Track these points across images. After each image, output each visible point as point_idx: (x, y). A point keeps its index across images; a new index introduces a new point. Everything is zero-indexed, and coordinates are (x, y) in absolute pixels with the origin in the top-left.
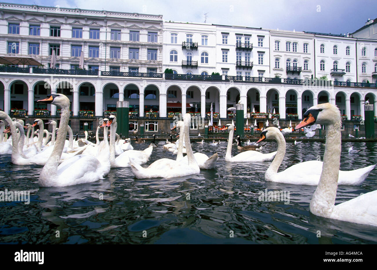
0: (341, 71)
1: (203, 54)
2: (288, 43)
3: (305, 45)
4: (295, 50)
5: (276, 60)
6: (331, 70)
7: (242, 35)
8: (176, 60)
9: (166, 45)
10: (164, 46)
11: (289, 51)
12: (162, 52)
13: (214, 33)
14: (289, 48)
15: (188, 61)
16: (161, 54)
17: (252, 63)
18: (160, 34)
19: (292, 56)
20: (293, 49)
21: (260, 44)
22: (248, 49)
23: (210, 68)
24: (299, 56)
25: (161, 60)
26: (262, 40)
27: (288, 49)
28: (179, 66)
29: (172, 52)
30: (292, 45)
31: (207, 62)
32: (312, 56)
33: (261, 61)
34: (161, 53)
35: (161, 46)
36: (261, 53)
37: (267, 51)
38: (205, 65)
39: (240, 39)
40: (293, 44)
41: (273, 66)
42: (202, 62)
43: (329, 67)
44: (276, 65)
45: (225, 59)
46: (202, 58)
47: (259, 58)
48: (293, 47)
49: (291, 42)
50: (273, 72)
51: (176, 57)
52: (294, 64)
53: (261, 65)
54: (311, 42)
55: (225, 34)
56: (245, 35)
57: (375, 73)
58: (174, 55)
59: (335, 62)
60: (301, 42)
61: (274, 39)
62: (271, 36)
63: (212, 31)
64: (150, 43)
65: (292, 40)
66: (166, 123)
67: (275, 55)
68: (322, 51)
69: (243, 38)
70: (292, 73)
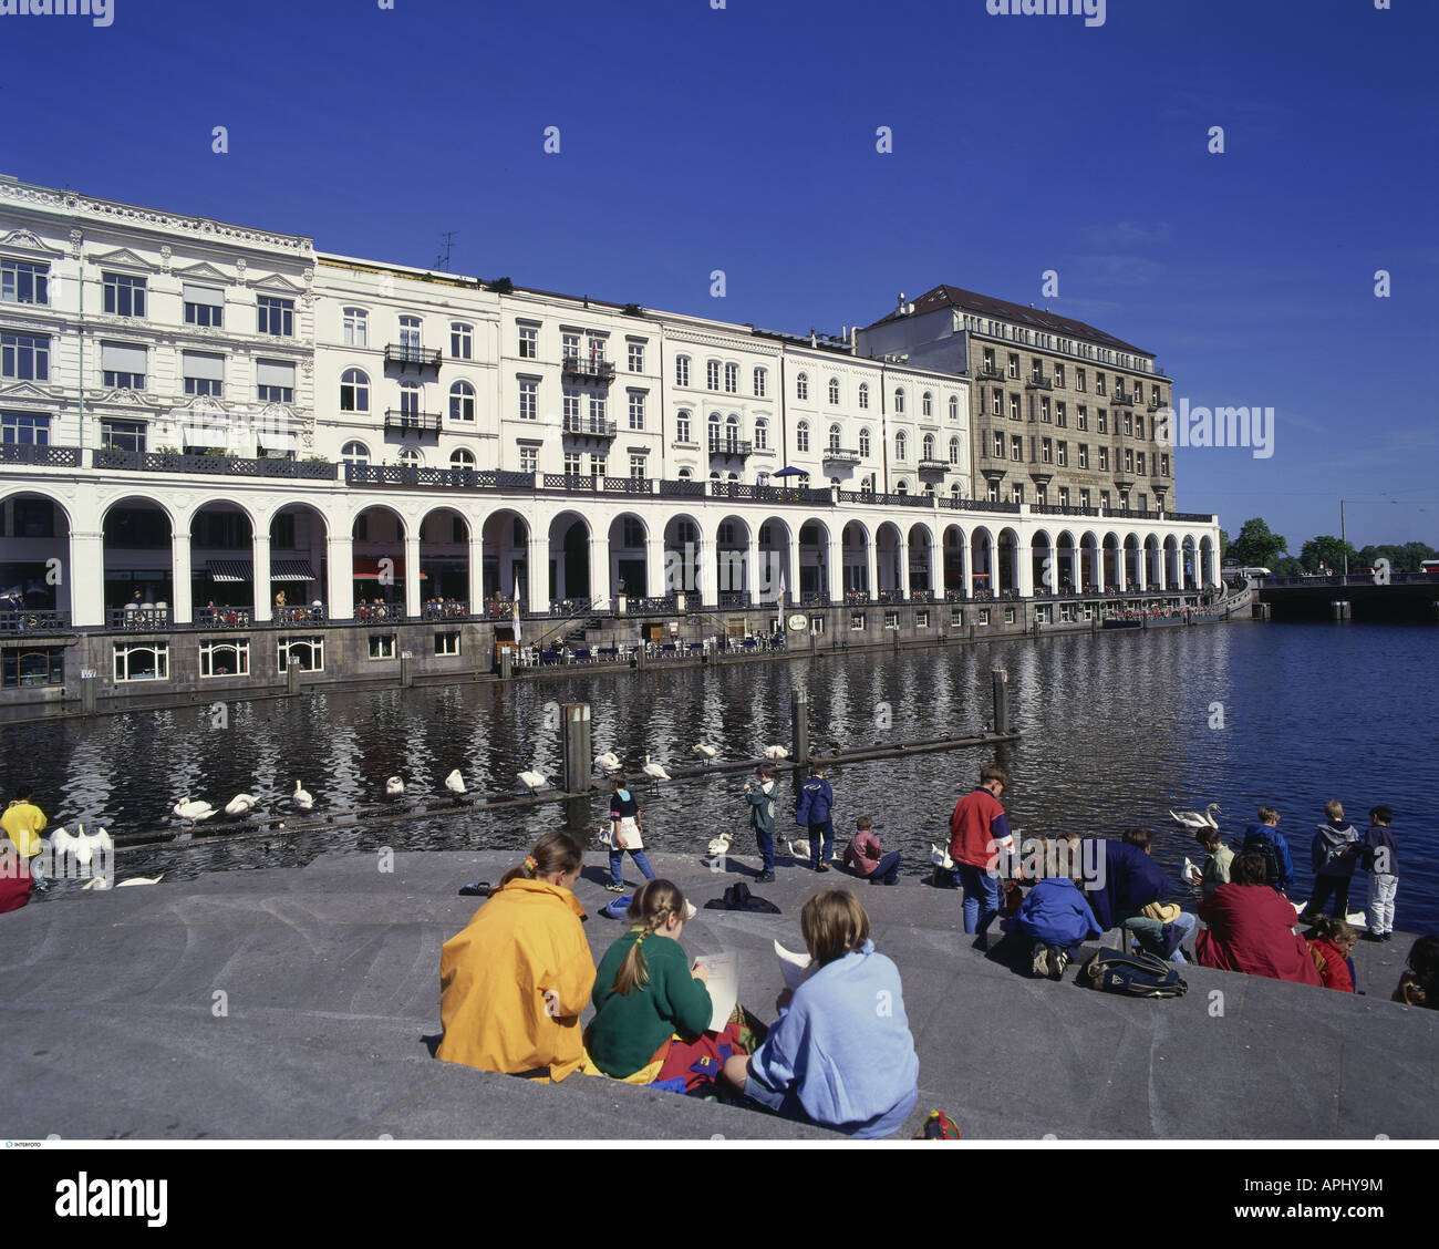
0: (848, 455)
1: (455, 389)
2: (713, 365)
3: (760, 373)
4: (732, 386)
5: (679, 416)
6: (825, 450)
7: (580, 331)
8: (363, 406)
9: (328, 347)
10: (318, 352)
11: (716, 388)
12: (310, 374)
13: (492, 316)
14: (716, 381)
15: (404, 412)
16: (306, 381)
17: (614, 424)
18: (305, 309)
19: (724, 404)
20: (728, 382)
21: (636, 364)
22: (598, 380)
23: (480, 436)
24: (743, 408)
25: (308, 403)
26: (639, 352)
27: (712, 383)
28: (375, 427)
29: (347, 376)
30: (724, 372)
31: (469, 415)
32: (775, 408)
33: (637, 419)
34: (308, 377)
35: (309, 353)
36: (637, 394)
37: (654, 386)
38: (461, 425)
39: (575, 342)
40: (727, 370)
41: (671, 434)
42: (454, 415)
43: (819, 441)
44: (680, 431)
45: (528, 408)
46: (454, 403)
47: (632, 409)
48: (727, 376)
49: (720, 362)
50: (672, 454)
51: (363, 394)
52: (728, 428)
53: (636, 430)
54: (773, 365)
55: (528, 326)
56: (589, 332)
57: (925, 460)
58: (356, 386)
59: (835, 428)
60: (747, 363)
61: (673, 350)
62: (664, 340)
63: (488, 312)
64: (268, 337)
65: (725, 356)
66: (354, 639)
67: (676, 400)
68: (802, 392)
69: (584, 340)
70: (724, 458)
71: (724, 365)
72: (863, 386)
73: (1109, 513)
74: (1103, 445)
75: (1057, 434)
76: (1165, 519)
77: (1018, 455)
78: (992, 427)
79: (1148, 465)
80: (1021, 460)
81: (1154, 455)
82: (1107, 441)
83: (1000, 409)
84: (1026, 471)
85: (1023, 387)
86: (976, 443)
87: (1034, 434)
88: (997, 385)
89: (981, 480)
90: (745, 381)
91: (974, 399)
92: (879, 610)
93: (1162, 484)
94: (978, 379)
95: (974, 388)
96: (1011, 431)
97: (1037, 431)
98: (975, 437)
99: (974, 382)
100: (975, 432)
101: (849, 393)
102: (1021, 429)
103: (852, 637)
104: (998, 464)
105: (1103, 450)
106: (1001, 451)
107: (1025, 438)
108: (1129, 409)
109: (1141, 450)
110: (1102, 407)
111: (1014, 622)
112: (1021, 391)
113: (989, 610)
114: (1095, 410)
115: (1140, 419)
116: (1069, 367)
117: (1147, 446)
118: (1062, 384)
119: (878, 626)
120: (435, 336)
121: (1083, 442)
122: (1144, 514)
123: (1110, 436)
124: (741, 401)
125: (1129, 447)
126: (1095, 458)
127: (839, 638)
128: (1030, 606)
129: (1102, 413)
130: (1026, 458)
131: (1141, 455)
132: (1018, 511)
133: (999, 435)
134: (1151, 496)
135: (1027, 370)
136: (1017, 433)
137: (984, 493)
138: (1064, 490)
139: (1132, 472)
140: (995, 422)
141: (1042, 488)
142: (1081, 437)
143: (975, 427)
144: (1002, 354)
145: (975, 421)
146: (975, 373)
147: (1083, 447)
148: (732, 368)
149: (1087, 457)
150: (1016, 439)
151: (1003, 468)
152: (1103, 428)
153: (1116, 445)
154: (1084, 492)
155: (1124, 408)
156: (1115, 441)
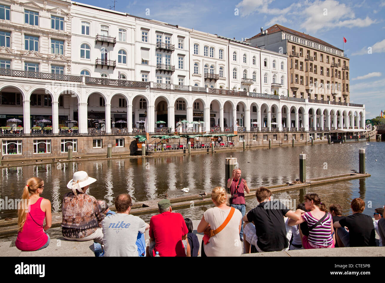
0: (249, 80)
1: (120, 52)
2: (206, 47)
3: (221, 51)
4: (212, 56)
5: (195, 65)
6: (242, 79)
7: (162, 33)
8: (88, 57)
9: (76, 35)
10: (73, 37)
11: (207, 55)
12: (70, 45)
13: (133, 27)
14: (207, 53)
15: (102, 59)
16: (68, 47)
17: (174, 67)
18: (67, 21)
19: (210, 61)
20: (211, 54)
21: (181, 46)
22: (168, 51)
23: (128, 69)
24: (216, 62)
25: (69, 55)
26: (182, 41)
27: (206, 54)
28: (92, 65)
29: (83, 46)
30: (210, 50)
31: (125, 62)
32: (226, 63)
33: (181, 65)
34: (69, 46)
35: (69, 36)
36: (181, 56)
37: (187, 54)
38: (122, 65)
39: (161, 37)
40: (211, 49)
41: (192, 71)
42: (120, 61)
43: (240, 75)
44: (195, 70)
46: (120, 57)
47: (179, 62)
48: (211, 51)
49: (208, 47)
50: (193, 78)
51: (88, 52)
52: (211, 70)
53: (181, 69)
54: (225, 48)
55: (145, 30)
56: (165, 33)
57: (273, 83)
58: (85, 50)
59: (245, 71)
60: (217, 47)
61: (193, 41)
62: (190, 38)
63: (131, 25)
64: (55, 30)
65: (210, 44)
66: (88, 141)
67: (194, 59)
68: (235, 58)
69: (164, 37)
70: (209, 80)
71: (210, 47)
72: (254, 57)
73: (332, 103)
75: (315, 76)
76: (349, 106)
77: (302, 83)
78: (295, 73)
79: (341, 87)
80: (303, 85)
81: (344, 84)
82: (329, 79)
83: (297, 67)
84: (305, 88)
85: (304, 59)
86: (289, 78)
87: (307, 75)
88: (297, 58)
89: (290, 90)
90: (217, 54)
91: (289, 63)
92: (262, 134)
93: (346, 94)
94: (290, 56)
95: (289, 59)
96: (300, 74)
97: (309, 75)
98: (289, 76)
99: (289, 57)
100: (289, 74)
101: (250, 59)
103: (252, 143)
104: (296, 86)
105: (328, 82)
106: (297, 81)
107: (304, 77)
109: (340, 82)
110: (328, 67)
111: (303, 139)
112: (303, 61)
113: (295, 135)
114: (326, 68)
115: (340, 72)
116: (318, 53)
117: (342, 81)
118: (316, 59)
119: (261, 140)
120: (113, 33)
121: (322, 79)
122: (341, 103)
123: (330, 77)
124: (215, 61)
125: (336, 81)
126: (325, 85)
127: (249, 144)
128: (308, 134)
129: (328, 69)
130: (305, 83)
132: (305, 102)
133: (297, 76)
134: (342, 99)
135: (305, 54)
136: (302, 75)
137: (291, 95)
138: (316, 95)
139: (337, 90)
140: (296, 71)
141: (309, 94)
142: (322, 77)
143: (289, 72)
144: (298, 48)
145: (289, 71)
146: (289, 54)
147: (322, 81)
148: (212, 49)
150: (302, 77)
151: (298, 87)
152: (328, 75)
153: (333, 81)
154: (322, 96)
155: (335, 68)
156: (332, 79)
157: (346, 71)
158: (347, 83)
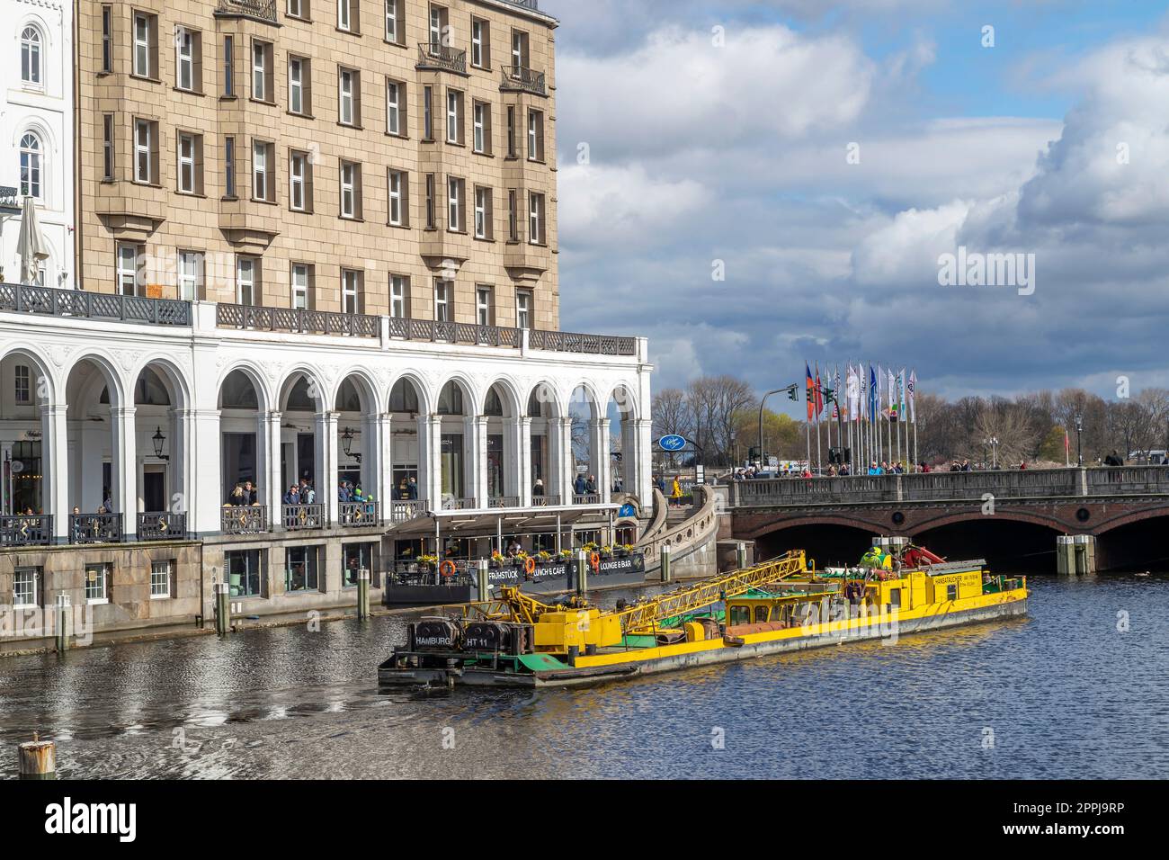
73: (406, 326)
74: (398, 164)
75: (287, 132)
77: (192, 180)
78: (130, 107)
79: (500, 215)
80: (200, 194)
81: (512, 193)
82: (407, 156)
83: (149, 63)
84: (213, 221)
85: (209, 11)
86: (88, 145)
87: (233, 129)
89: (101, 237)
91: (85, 34)
93: (528, 263)
95: (85, 5)
96: (177, 120)
97: (241, 122)
98: (87, 131)
100: (87, 117)
102: (202, 115)
104: (141, 200)
105: (397, 177)
106: (149, 169)
107: (210, 139)
108: (458, 82)
109: (484, 181)
110: (397, 74)
111: (174, 596)
112: (206, 22)
113: (110, 566)
114: (381, 81)
115: (482, 108)
117: (498, 173)
121: (351, 155)
122: (488, 332)
123: (413, 144)
125: (457, 172)
126: (376, 196)
128: (213, 554)
129: (396, 88)
130: (214, 187)
131: (484, 193)
132: (187, 322)
133: (147, 128)
134: (506, 292)
136: (191, 125)
137: (105, 273)
138: (304, 269)
139: (463, 232)
140: (139, 96)
141: (248, 262)
142: (349, 145)
143: (85, 103)
145: (87, 91)
147: (351, 169)
149: (359, 192)
150: (190, 141)
151: (153, 212)
152: (398, 125)
153: (429, 168)
154: (352, 276)
155: (446, 80)
156: (424, 157)
157: (529, 101)
158: (537, 188)
